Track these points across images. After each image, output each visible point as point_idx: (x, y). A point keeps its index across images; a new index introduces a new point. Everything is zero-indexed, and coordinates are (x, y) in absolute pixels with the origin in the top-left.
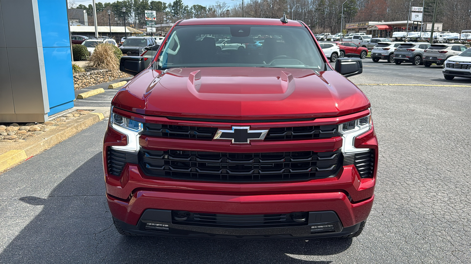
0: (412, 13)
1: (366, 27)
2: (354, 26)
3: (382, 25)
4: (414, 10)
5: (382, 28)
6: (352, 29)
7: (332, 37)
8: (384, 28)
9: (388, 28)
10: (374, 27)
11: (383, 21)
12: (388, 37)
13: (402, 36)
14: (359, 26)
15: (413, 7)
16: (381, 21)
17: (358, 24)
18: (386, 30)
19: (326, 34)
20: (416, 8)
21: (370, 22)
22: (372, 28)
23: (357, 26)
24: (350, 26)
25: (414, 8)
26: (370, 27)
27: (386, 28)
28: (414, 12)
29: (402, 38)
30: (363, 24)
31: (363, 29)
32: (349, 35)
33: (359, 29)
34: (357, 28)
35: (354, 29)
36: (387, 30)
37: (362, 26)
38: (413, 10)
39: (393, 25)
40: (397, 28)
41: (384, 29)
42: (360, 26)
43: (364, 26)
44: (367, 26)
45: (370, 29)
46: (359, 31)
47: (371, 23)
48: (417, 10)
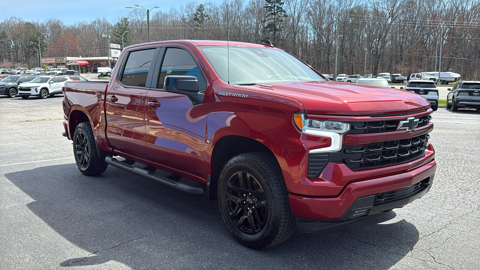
0: (111, 49)
1: (64, 62)
2: (50, 61)
3: (80, 60)
4: (113, 47)
5: (82, 64)
6: (49, 64)
7: (30, 71)
8: (84, 63)
9: (88, 63)
10: (74, 62)
11: (81, 56)
12: (89, 72)
13: (108, 72)
14: (56, 61)
15: (111, 44)
16: (79, 57)
17: (55, 59)
18: (85, 65)
19: (22, 68)
20: (114, 45)
21: (67, 58)
22: (72, 63)
23: (54, 61)
24: (46, 61)
25: (113, 45)
26: (69, 62)
27: (86, 63)
28: (113, 49)
29: (107, 73)
30: (60, 60)
31: (61, 64)
32: (50, 70)
33: (57, 64)
34: (55, 63)
35: (52, 64)
36: (87, 65)
37: (60, 61)
38: (111, 47)
39: (93, 61)
40: (96, 63)
41: (84, 65)
42: (58, 61)
43: (62, 61)
44: (66, 61)
45: (70, 64)
46: (57, 66)
47: (69, 58)
48: (115, 47)
